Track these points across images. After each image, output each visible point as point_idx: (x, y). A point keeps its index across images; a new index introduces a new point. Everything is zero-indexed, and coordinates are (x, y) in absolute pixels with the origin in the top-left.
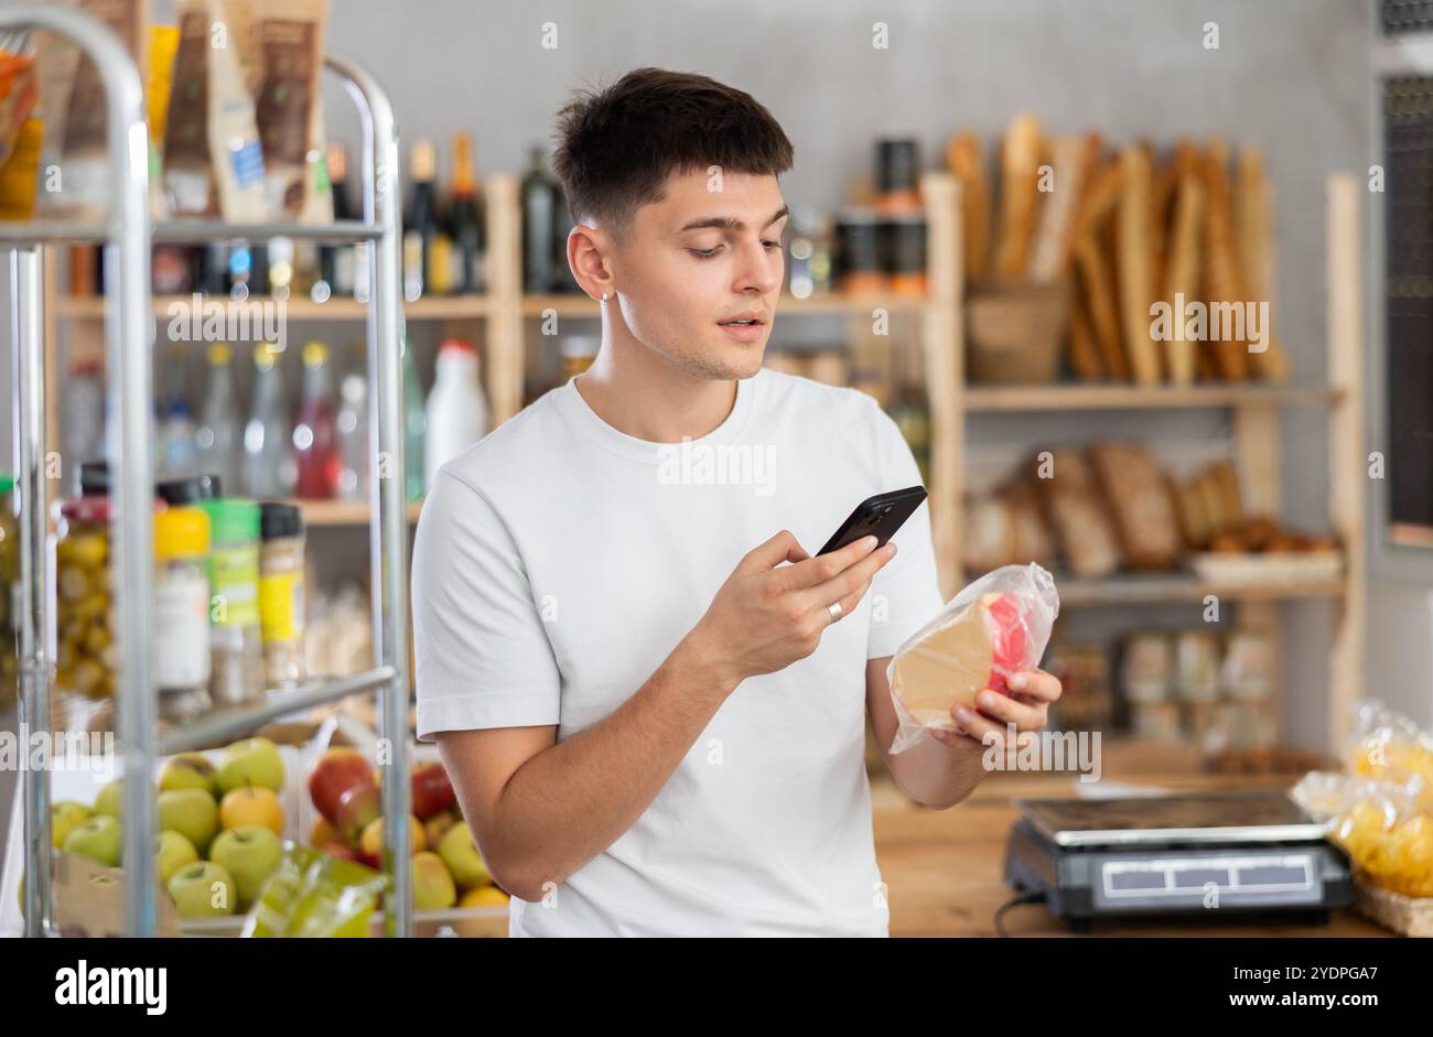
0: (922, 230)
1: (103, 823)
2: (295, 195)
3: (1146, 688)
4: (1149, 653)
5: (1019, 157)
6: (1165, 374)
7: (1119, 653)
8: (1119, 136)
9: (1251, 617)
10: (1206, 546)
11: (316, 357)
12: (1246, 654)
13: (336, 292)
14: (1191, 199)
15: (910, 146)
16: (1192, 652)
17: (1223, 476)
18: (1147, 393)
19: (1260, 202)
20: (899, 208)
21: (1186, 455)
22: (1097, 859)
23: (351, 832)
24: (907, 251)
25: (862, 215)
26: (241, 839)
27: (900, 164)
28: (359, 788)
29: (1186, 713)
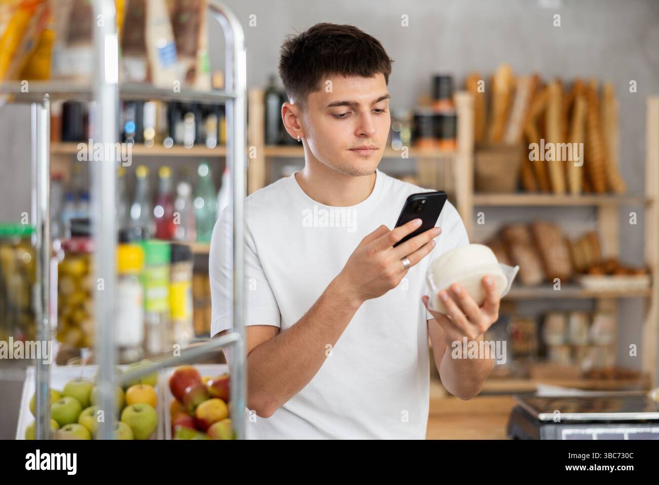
0: (455, 119)
1: (67, 400)
2: (191, 74)
3: (554, 338)
4: (556, 322)
5: (501, 85)
6: (568, 190)
7: (542, 321)
8: (547, 76)
9: (604, 305)
10: (586, 271)
11: (165, 174)
12: (602, 323)
13: (176, 143)
14: (581, 107)
15: (449, 79)
16: (577, 322)
17: (592, 238)
18: (559, 198)
19: (613, 108)
20: (444, 108)
21: (575, 228)
22: (559, 428)
23: (190, 407)
24: (447, 128)
25: (427, 111)
26: (136, 410)
27: (444, 87)
28: (194, 386)
29: (573, 350)
